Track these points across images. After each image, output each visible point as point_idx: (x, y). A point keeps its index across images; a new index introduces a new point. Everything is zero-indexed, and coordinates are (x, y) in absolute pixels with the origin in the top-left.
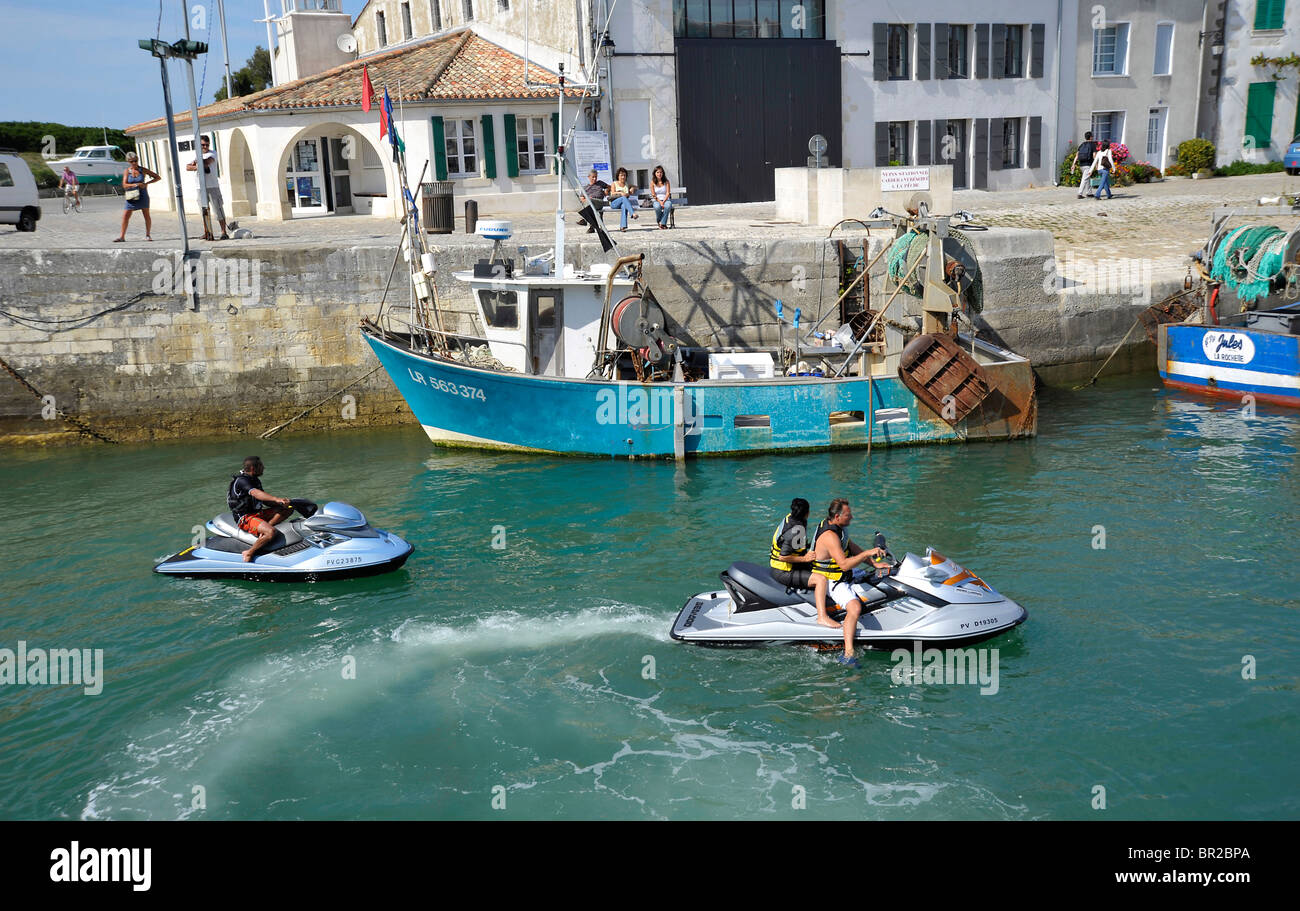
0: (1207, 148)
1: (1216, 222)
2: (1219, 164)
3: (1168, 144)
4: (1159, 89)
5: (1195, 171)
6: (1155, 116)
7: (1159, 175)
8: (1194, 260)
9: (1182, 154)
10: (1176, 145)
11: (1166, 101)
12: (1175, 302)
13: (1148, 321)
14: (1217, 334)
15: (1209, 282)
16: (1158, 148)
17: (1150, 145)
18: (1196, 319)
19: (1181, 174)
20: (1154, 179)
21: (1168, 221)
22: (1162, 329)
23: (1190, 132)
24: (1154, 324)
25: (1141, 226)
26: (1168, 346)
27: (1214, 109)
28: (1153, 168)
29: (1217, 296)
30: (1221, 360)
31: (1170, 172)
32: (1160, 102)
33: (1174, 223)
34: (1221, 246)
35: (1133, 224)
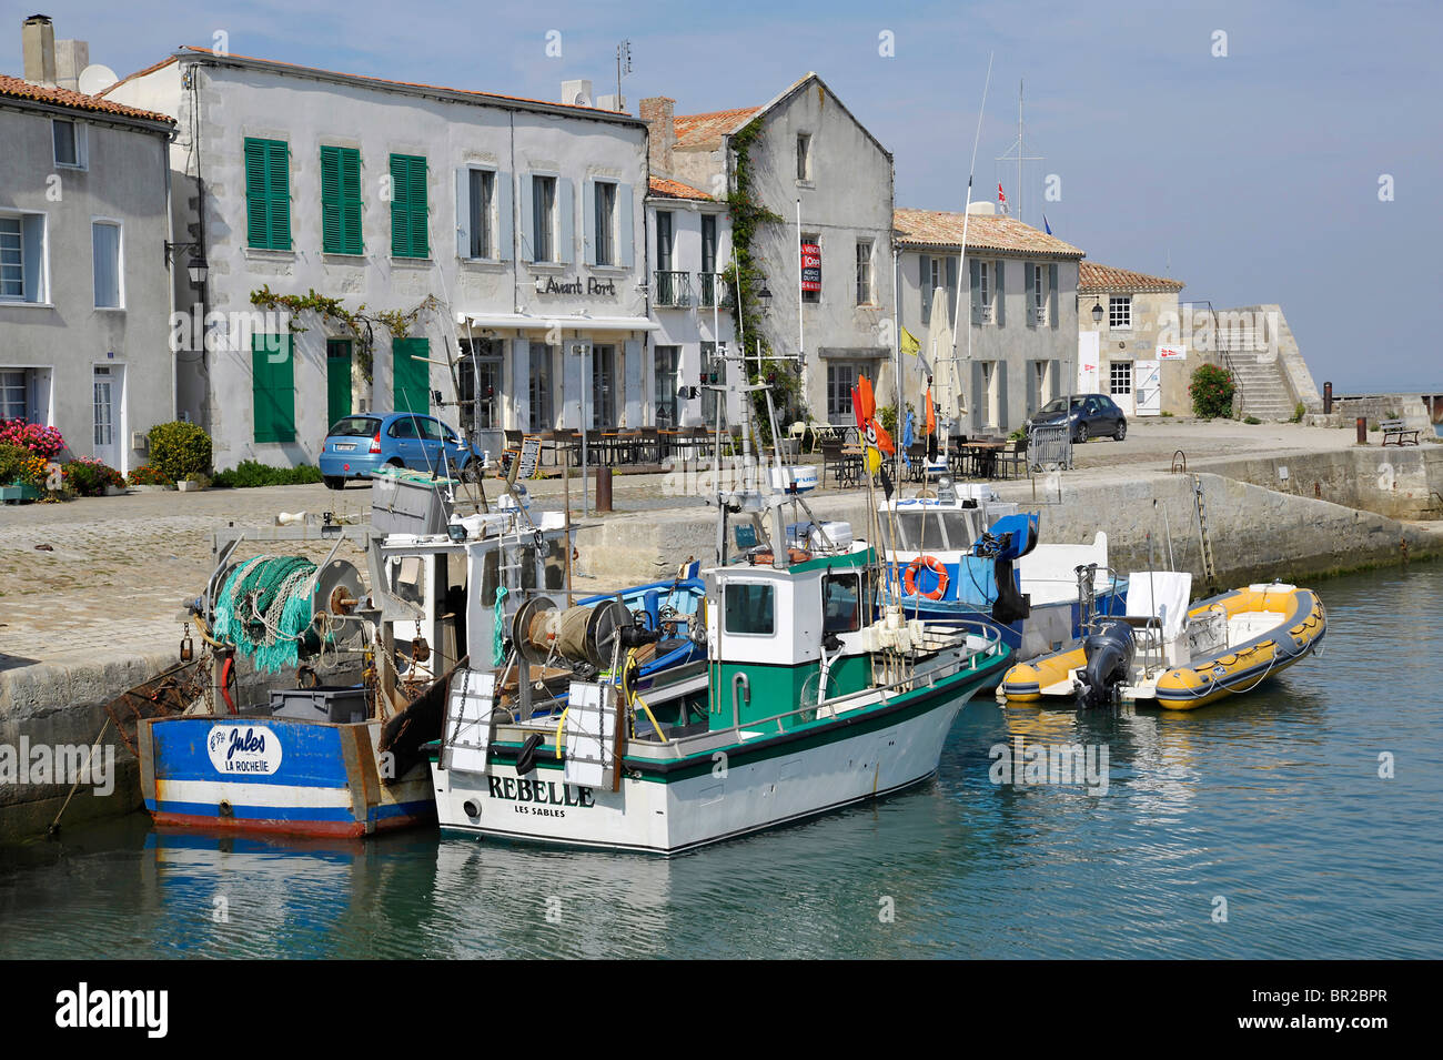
0: (198, 438)
1: (219, 551)
2: (219, 466)
3: (131, 428)
4: (106, 335)
5: (181, 478)
6: (104, 379)
7: (120, 483)
8: (190, 614)
9: (157, 446)
10: (145, 431)
11: (120, 355)
12: (168, 684)
13: (122, 716)
14: (227, 730)
15: (216, 648)
16: (113, 436)
17: (98, 430)
18: (200, 708)
19: (158, 483)
20: (112, 489)
21: (160, 559)
22: (144, 728)
23: (165, 411)
24: (131, 720)
25: (115, 566)
26: (156, 755)
27: (201, 373)
28: (111, 470)
29: (231, 669)
30: (235, 771)
31: (140, 477)
32: (111, 355)
33: (171, 561)
34: (225, 589)
35: (102, 564)
